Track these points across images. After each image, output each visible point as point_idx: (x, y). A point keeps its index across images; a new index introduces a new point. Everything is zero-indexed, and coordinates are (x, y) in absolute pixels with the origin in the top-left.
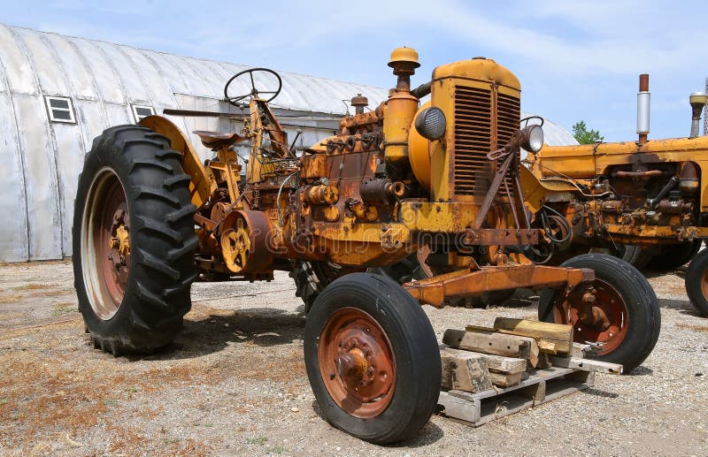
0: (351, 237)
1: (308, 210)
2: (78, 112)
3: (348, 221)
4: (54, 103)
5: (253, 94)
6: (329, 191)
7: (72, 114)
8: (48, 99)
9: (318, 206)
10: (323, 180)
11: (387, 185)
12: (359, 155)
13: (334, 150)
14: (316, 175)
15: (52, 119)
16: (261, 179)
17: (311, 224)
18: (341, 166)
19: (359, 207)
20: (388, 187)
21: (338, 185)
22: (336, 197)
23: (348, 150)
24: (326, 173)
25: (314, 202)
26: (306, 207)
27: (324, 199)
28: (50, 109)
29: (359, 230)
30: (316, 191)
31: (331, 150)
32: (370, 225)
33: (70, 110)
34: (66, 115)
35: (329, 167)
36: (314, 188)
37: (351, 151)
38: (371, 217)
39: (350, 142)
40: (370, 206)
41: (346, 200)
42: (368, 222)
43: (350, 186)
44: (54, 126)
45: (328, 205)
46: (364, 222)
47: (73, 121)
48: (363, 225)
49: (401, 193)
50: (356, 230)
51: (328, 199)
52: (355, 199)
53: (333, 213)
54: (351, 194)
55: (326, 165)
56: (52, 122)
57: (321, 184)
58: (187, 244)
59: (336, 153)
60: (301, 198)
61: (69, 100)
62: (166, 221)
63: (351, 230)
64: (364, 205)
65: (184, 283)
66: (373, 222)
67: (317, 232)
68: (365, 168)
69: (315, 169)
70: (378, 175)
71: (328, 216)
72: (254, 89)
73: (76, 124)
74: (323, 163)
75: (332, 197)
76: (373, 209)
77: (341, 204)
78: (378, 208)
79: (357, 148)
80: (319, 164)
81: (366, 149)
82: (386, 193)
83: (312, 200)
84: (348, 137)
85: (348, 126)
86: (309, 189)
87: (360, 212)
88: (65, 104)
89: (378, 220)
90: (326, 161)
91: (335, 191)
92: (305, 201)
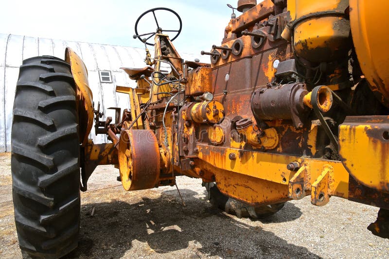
0: (239, 168)
1: (192, 130)
2: (113, 77)
3: (235, 147)
4: (103, 74)
5: (158, 32)
6: (212, 107)
7: (110, 79)
8: (100, 72)
9: (201, 125)
10: (205, 95)
11: (299, 93)
12: (248, 60)
13: (218, 61)
14: (200, 90)
15: (102, 81)
16: (158, 99)
17: (195, 145)
18: (227, 77)
19: (250, 129)
20: (302, 96)
21: (223, 101)
22: (221, 115)
23: (234, 56)
24: (211, 88)
25: (196, 121)
26: (189, 127)
27: (205, 117)
28: (101, 76)
29: (250, 160)
30: (198, 108)
31: (215, 61)
32: (266, 155)
33: (110, 76)
34: (108, 79)
35: (214, 80)
36: (196, 105)
37: (238, 57)
38: (268, 143)
39: (237, 46)
40: (267, 127)
41: (232, 118)
42: (264, 150)
43: (237, 101)
44: (102, 84)
45: (210, 124)
46: (258, 150)
47: (111, 81)
48: (255, 154)
49: (327, 106)
50: (247, 160)
51: (210, 117)
52: (244, 117)
53: (217, 134)
54: (238, 110)
55: (210, 80)
56: (101, 82)
57: (203, 99)
58: (62, 169)
59: (221, 63)
60: (184, 117)
61: (109, 72)
62: (36, 145)
63: (238, 160)
64: (258, 126)
65: (61, 208)
66: (272, 151)
67: (200, 156)
68: (258, 74)
69: (199, 84)
70: (281, 79)
71: (212, 138)
72: (158, 28)
73: (112, 83)
74: (207, 77)
75: (216, 114)
76: (271, 132)
77: (227, 123)
78: (279, 130)
79: (246, 52)
80: (203, 78)
81: (258, 50)
82: (298, 107)
83: (194, 118)
84: (234, 41)
85: (234, 29)
86: (191, 106)
87: (252, 136)
88: (107, 74)
89: (280, 149)
90: (210, 75)
91: (220, 107)
92: (187, 120)
